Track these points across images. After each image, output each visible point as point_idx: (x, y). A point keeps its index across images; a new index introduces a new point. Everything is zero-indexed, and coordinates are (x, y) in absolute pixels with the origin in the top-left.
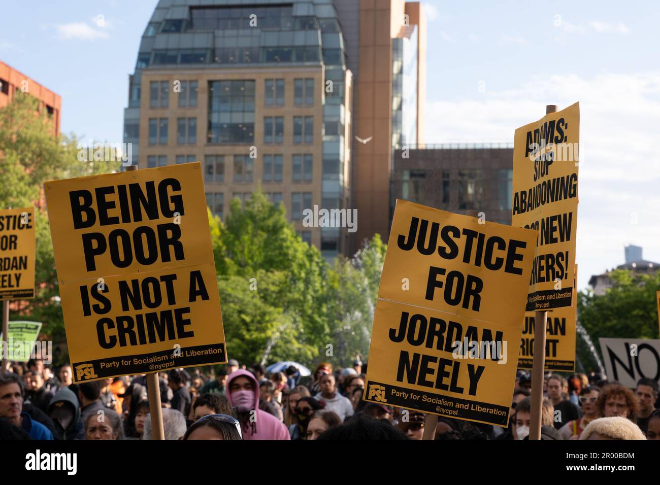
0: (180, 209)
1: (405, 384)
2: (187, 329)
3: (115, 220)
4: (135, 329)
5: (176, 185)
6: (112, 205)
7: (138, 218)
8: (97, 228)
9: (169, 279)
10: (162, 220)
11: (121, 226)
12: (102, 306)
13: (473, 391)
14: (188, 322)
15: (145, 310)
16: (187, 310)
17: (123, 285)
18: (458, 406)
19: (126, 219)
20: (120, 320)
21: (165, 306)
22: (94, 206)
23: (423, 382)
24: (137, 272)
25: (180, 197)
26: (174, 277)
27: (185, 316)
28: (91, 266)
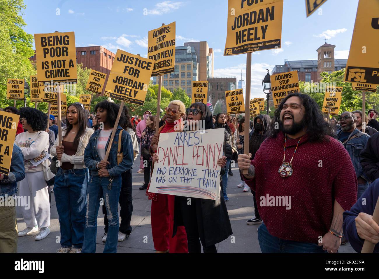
0: (68, 44)
1: (116, 93)
2: (68, 74)
3: (52, 45)
4: (54, 73)
5: (68, 37)
6: (51, 41)
7: (57, 44)
8: (47, 47)
9: (64, 61)
10: (63, 45)
11: (53, 46)
12: (47, 67)
13: (135, 97)
14: (68, 73)
15: (57, 68)
16: (68, 70)
17: (52, 62)
18: (130, 100)
19: (54, 45)
20: (51, 71)
21: (62, 68)
22: (47, 41)
23: (121, 93)
24: (56, 58)
25: (69, 40)
26: (65, 60)
27: (68, 71)
28: (45, 57)
